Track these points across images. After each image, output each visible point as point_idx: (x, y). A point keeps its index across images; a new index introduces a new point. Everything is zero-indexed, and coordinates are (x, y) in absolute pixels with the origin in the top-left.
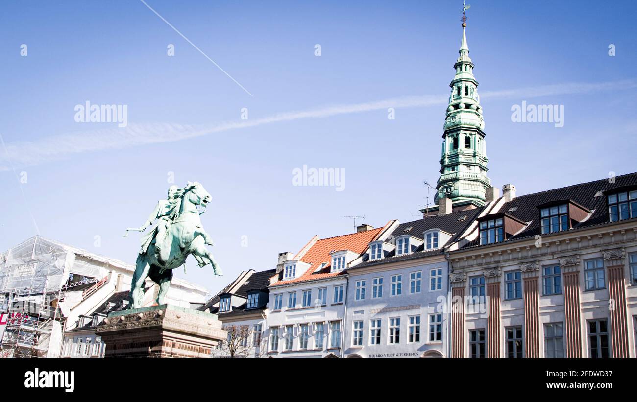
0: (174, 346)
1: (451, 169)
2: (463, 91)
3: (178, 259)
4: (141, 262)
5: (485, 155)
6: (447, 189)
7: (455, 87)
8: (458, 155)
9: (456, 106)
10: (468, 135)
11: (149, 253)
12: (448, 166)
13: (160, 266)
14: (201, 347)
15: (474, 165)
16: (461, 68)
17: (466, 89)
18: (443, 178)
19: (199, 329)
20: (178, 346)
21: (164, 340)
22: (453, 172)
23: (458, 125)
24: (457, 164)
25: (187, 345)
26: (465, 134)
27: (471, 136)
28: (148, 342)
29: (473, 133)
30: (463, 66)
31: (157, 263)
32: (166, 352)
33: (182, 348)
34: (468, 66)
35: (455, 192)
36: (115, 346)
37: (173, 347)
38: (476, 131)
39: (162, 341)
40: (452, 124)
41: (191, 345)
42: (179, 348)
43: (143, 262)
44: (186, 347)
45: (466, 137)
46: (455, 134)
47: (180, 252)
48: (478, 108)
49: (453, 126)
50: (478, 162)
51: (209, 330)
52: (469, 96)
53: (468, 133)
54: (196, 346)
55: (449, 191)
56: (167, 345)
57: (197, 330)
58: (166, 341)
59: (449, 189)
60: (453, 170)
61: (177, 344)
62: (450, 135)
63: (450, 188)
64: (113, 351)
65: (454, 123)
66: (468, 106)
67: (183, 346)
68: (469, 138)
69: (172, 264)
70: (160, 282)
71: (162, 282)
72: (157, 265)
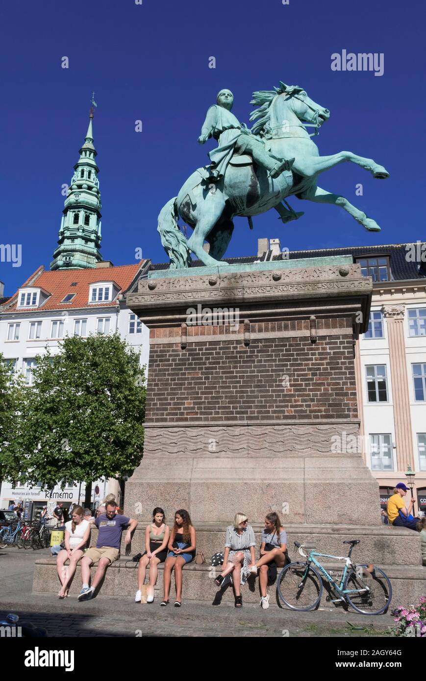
1: (70, 240)
2: (86, 174)
5: (99, 234)
6: (66, 258)
7: (80, 169)
8: (78, 230)
9: (80, 187)
10: (88, 214)
12: (68, 238)
15: (91, 241)
16: (86, 154)
17: (90, 173)
18: (62, 247)
22: (72, 244)
23: (80, 203)
24: (77, 237)
26: (86, 212)
27: (90, 215)
29: (92, 213)
30: (88, 153)
34: (92, 154)
35: (74, 262)
38: (94, 212)
40: (75, 201)
45: (86, 215)
46: (76, 210)
48: (98, 193)
49: (75, 203)
50: (95, 239)
52: (92, 179)
53: (89, 212)
55: (68, 260)
59: (68, 258)
60: (73, 241)
62: (72, 210)
63: (70, 258)
65: (76, 200)
66: (90, 188)
68: (89, 217)
69: (264, 205)
70: (217, 235)
71: (219, 236)
72: (238, 201)
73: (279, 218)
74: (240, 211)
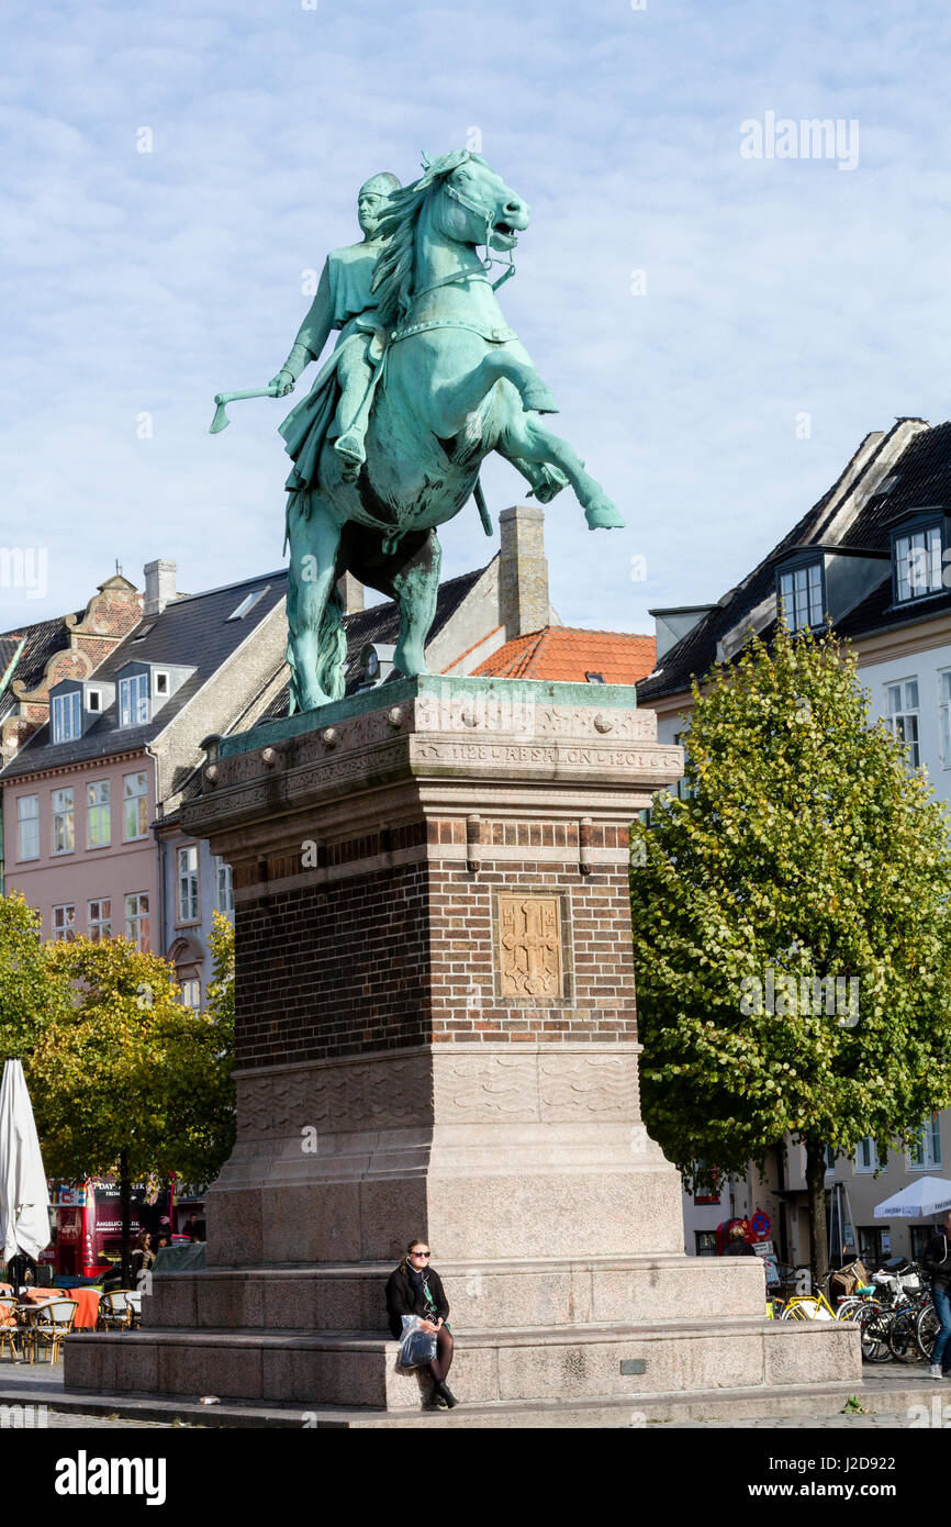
0: (472, 835)
3: (440, 484)
4: (303, 518)
11: (323, 479)
13: (378, 523)
14: (587, 822)
19: (563, 755)
20: (492, 832)
21: (429, 819)
25: (530, 824)
28: (375, 836)
31: (365, 513)
32: (449, 865)
33: (510, 841)
36: (264, 866)
37: (470, 841)
39: (425, 823)
41: (541, 823)
42: (497, 840)
43: (308, 520)
44: (523, 834)
47: (443, 456)
51: (603, 755)
54: (565, 824)
56: (447, 838)
57: (556, 762)
58: (439, 820)
61: (488, 828)
64: (257, 890)
67: (510, 831)
69: (423, 508)
70: (396, 586)
71: (401, 586)
72: (367, 521)
73: (529, 495)
74: (392, 531)
